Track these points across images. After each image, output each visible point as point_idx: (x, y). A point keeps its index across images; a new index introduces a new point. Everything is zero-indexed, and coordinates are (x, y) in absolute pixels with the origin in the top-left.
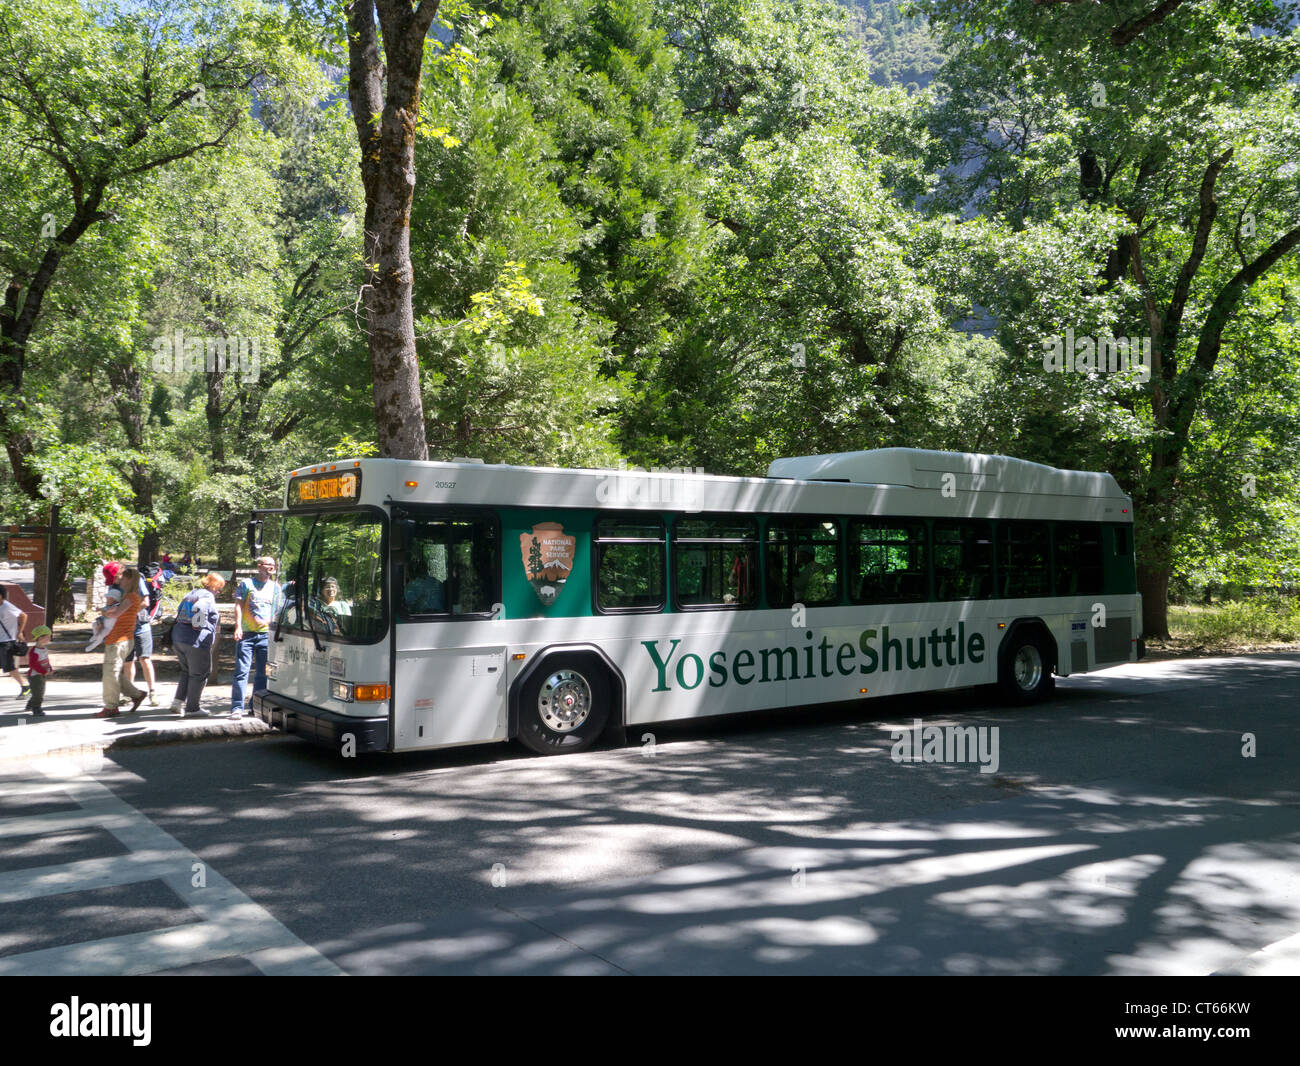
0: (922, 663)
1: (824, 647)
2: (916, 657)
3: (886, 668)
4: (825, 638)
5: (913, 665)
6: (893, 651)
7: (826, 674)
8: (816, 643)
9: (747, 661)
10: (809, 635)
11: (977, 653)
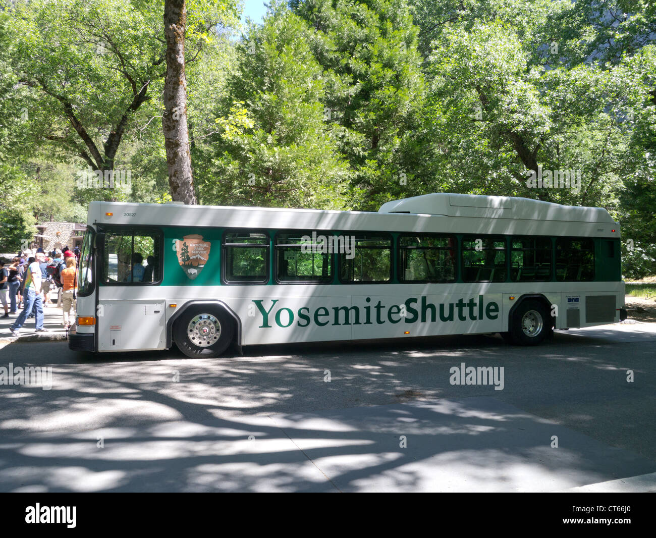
0: (451, 318)
1: (379, 307)
2: (446, 314)
3: (424, 320)
4: (380, 302)
5: (443, 319)
6: (429, 311)
7: (379, 321)
8: (373, 304)
9: (324, 313)
10: (368, 300)
11: (492, 314)
